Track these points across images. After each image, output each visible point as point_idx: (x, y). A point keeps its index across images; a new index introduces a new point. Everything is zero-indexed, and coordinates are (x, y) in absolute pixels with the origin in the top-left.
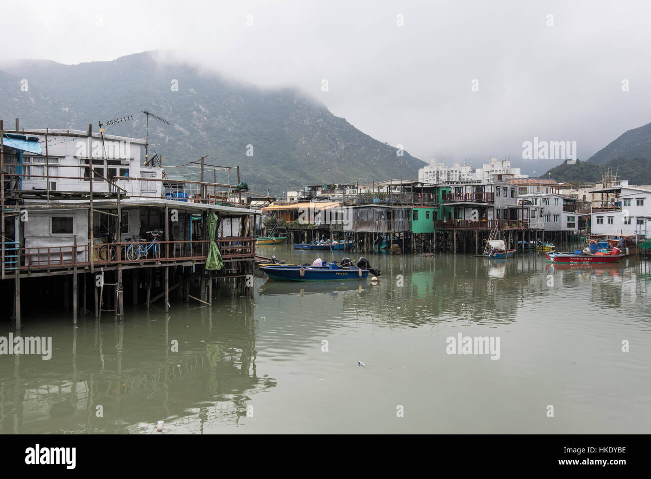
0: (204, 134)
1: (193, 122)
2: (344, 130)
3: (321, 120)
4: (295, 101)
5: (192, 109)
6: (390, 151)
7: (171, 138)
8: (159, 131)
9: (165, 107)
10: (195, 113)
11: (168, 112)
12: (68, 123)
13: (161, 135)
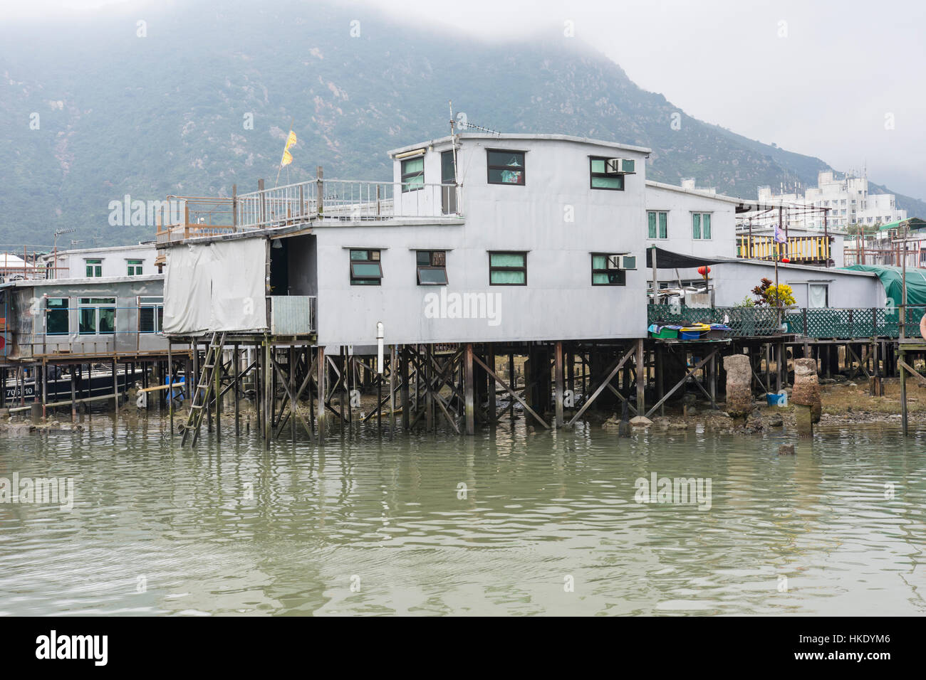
0: (334, 144)
1: (313, 119)
2: (659, 121)
3: (605, 101)
4: (547, 63)
5: (311, 91)
6: (765, 162)
7: (259, 155)
8: (234, 143)
9: (252, 90)
10: (318, 100)
11: (259, 101)
12: (61, 133)
13: (239, 151)
